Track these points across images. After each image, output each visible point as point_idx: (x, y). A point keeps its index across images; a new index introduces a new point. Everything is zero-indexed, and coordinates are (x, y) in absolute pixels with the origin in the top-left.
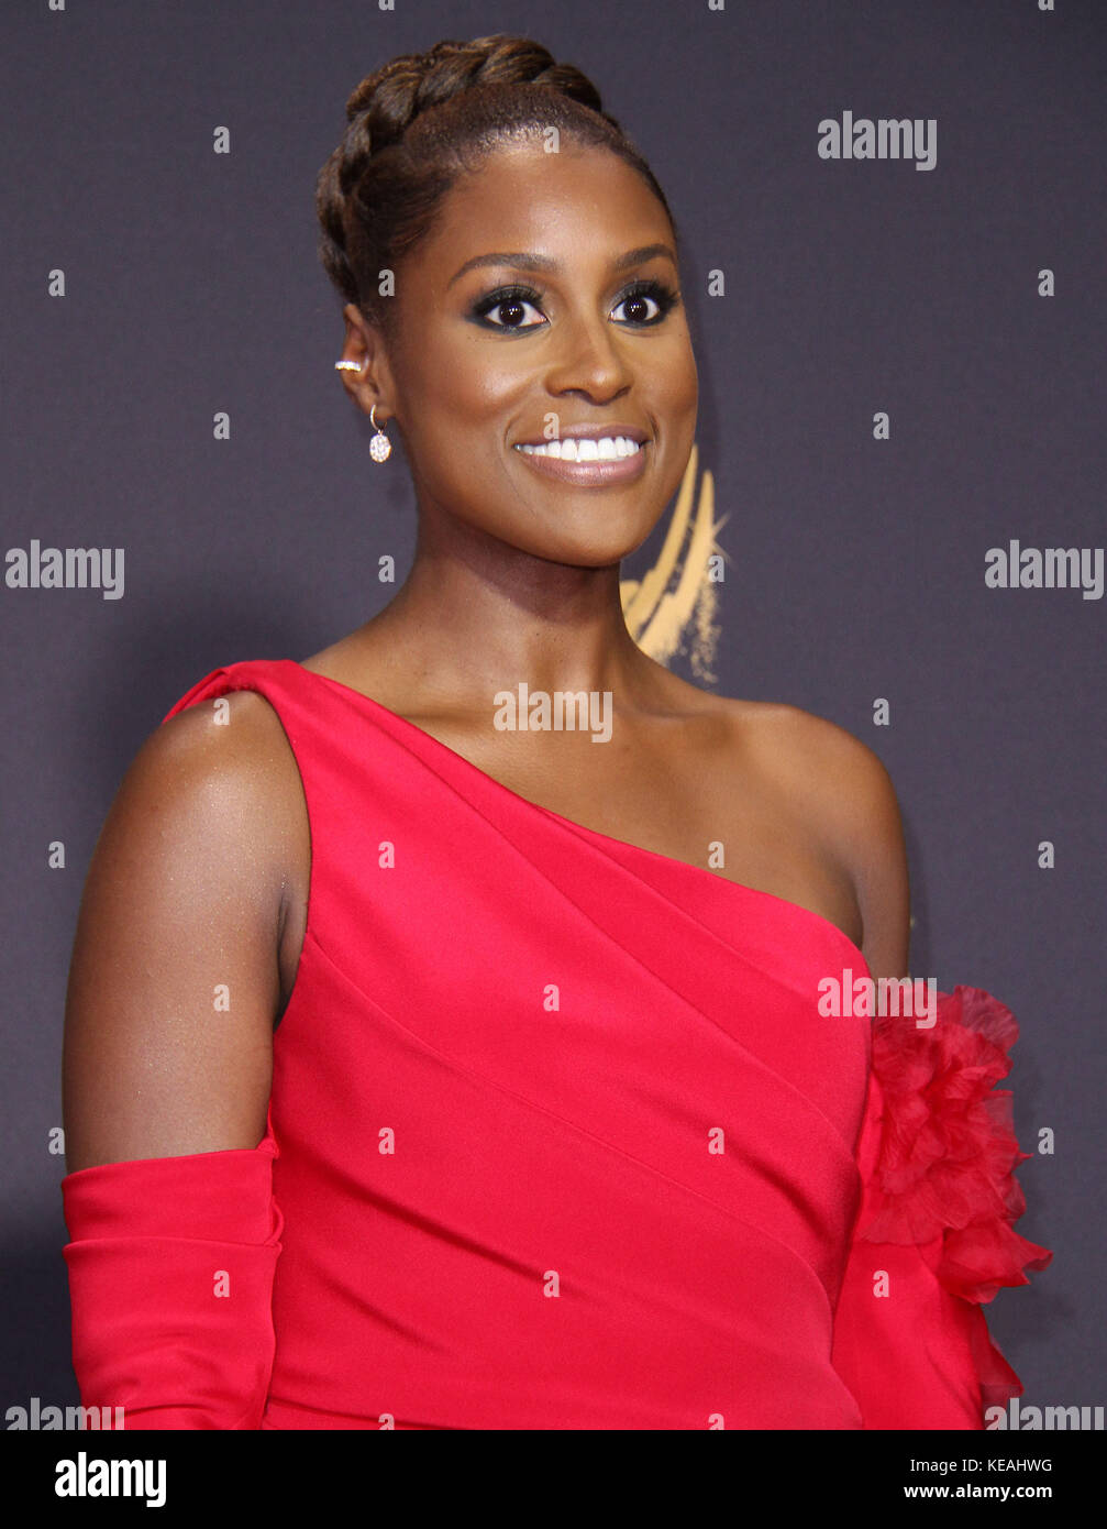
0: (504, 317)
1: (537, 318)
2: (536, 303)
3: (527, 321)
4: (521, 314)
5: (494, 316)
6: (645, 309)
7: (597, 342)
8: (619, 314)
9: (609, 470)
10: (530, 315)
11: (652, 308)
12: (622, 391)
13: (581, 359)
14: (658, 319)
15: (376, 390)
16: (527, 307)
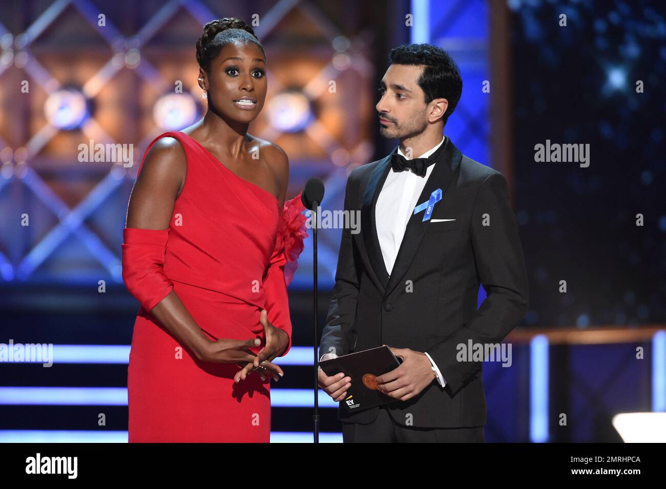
0: (231, 72)
1: (238, 74)
2: (238, 71)
3: (236, 74)
4: (235, 73)
5: (229, 72)
6: (258, 74)
7: (248, 80)
8: (253, 75)
9: (249, 107)
10: (237, 73)
11: (260, 74)
12: (252, 90)
13: (245, 83)
14: (261, 77)
15: (205, 84)
16: (236, 72)
